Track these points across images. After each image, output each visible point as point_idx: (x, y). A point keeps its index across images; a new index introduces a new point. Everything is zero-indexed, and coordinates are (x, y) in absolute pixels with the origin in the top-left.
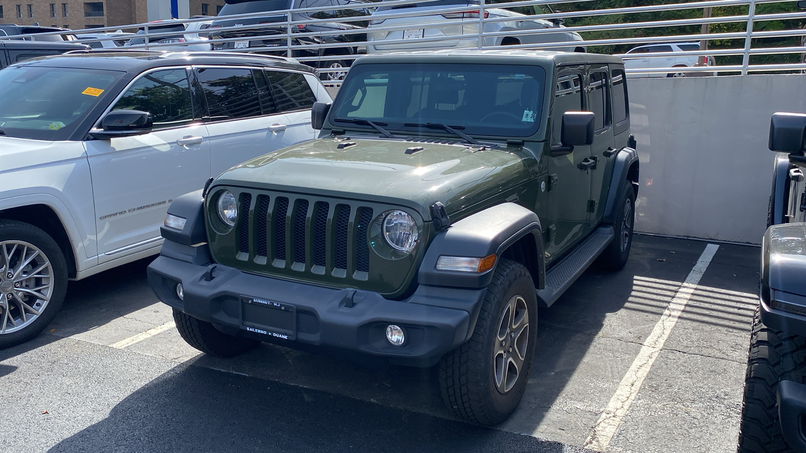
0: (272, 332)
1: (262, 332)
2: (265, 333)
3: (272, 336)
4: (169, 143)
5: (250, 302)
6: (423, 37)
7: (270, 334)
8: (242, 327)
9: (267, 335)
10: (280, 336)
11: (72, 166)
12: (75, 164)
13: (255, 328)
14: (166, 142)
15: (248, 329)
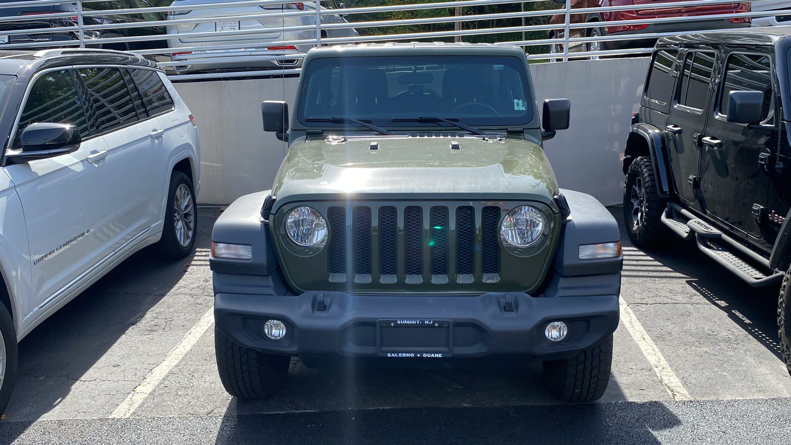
0: (422, 353)
1: (408, 355)
2: (412, 355)
3: (422, 357)
5: (392, 324)
7: (419, 355)
8: (381, 355)
9: (415, 357)
10: (433, 355)
13: (398, 353)
15: (389, 355)
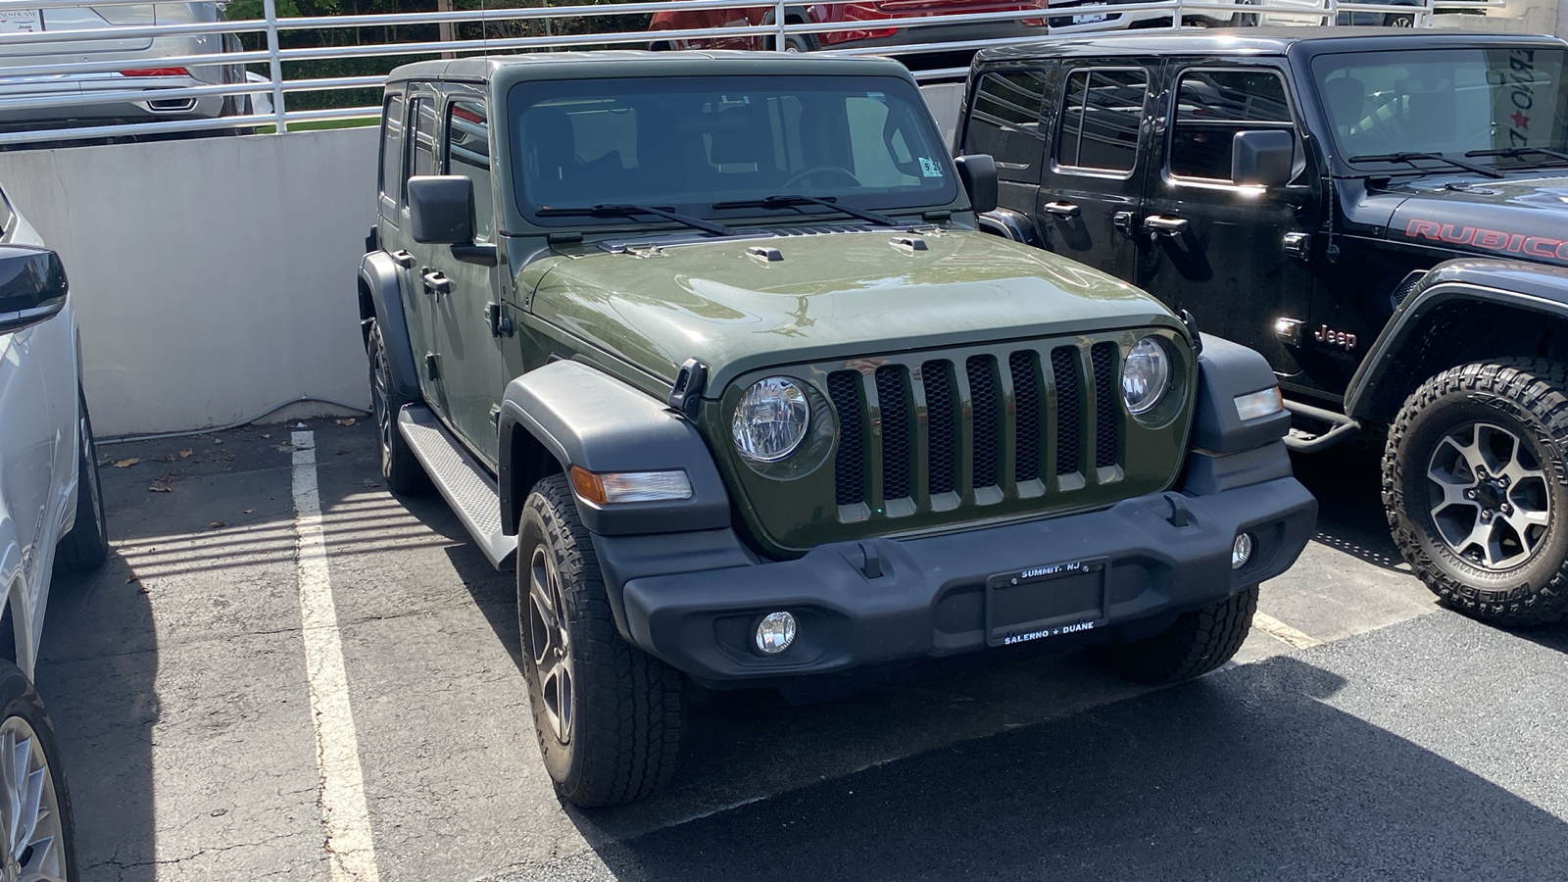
0: (1060, 626)
1: (1038, 635)
2: (1046, 633)
3: (1061, 635)
5: (1014, 581)
7: (1056, 632)
8: (992, 643)
9: (1051, 637)
10: (1079, 627)
13: (1022, 634)
15: (1008, 641)
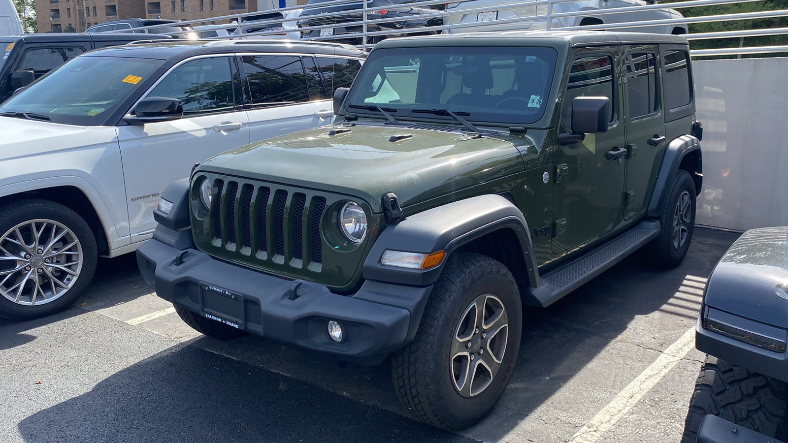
0: (226, 320)
1: (217, 319)
2: (220, 320)
3: (225, 324)
4: (205, 129)
5: (207, 288)
6: (497, 19)
7: (224, 322)
9: (222, 323)
10: (232, 325)
11: (102, 150)
12: (106, 148)
13: (212, 315)
14: (202, 128)
15: (206, 315)
